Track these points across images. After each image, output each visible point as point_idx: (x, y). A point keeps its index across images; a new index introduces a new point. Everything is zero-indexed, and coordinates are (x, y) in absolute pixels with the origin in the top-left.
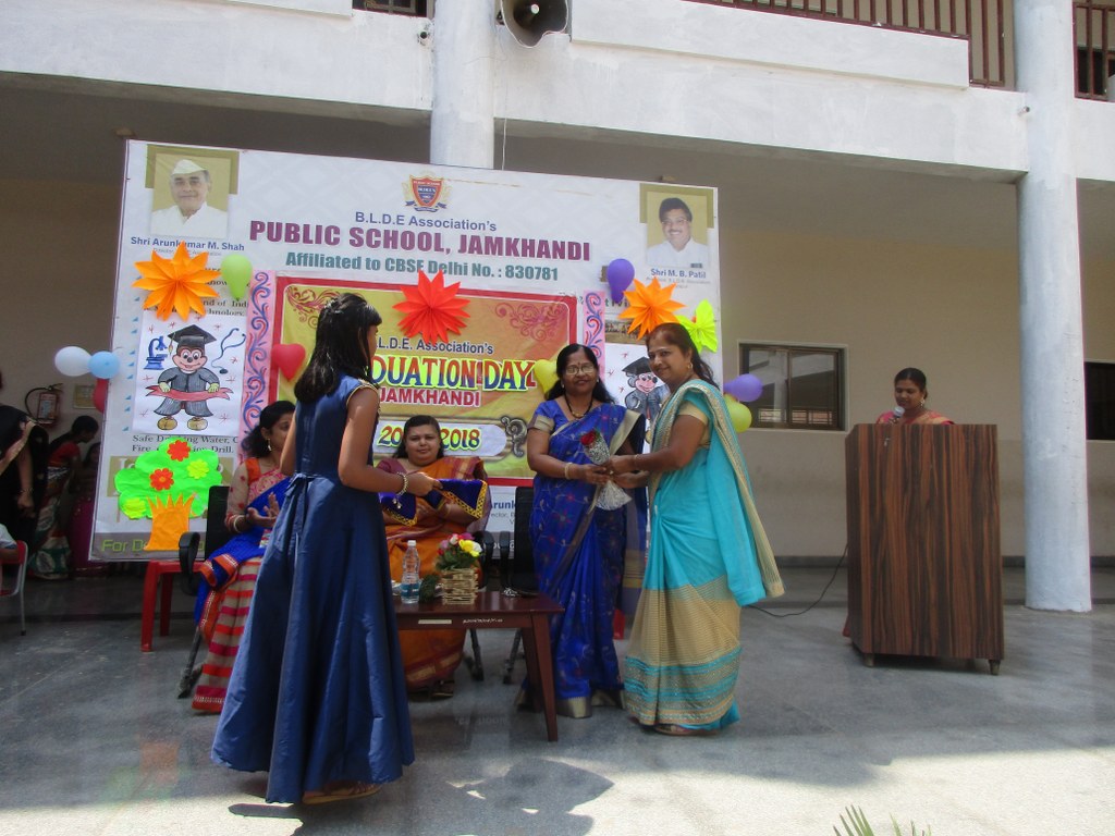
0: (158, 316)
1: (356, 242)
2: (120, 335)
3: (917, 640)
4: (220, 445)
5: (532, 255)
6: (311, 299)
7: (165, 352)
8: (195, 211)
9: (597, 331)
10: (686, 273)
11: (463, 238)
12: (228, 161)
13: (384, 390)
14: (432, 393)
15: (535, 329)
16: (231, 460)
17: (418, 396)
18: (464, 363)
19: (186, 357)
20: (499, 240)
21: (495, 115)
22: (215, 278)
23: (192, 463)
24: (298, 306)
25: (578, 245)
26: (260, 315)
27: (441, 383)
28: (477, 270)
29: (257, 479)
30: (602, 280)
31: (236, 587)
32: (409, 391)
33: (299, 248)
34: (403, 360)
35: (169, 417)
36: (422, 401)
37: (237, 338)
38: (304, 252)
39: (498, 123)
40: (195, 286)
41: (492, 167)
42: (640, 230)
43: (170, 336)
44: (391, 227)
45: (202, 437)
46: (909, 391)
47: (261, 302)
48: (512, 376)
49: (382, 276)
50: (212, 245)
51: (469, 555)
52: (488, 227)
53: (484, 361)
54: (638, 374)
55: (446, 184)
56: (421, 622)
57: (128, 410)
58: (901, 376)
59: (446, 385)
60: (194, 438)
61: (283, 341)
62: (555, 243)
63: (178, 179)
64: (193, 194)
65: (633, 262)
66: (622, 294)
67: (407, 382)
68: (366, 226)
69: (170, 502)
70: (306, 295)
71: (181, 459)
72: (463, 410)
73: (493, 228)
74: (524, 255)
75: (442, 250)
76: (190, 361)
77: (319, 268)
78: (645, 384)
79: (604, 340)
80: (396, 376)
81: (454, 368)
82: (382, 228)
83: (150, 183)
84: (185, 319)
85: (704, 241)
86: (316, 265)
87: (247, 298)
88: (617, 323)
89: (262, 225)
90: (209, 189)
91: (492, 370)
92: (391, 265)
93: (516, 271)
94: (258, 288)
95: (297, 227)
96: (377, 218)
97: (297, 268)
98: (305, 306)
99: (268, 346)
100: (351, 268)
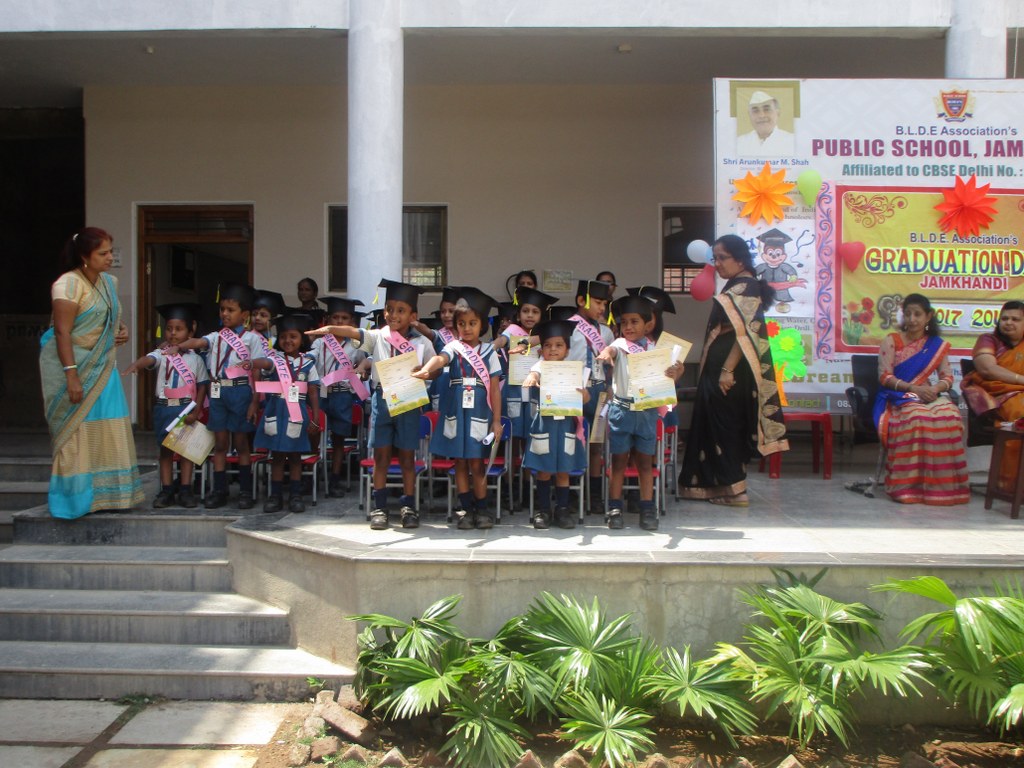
1: (898, 152)
4: (801, 325)
6: (864, 203)
8: (769, 135)
11: (988, 143)
12: (791, 90)
13: (926, 278)
14: (966, 280)
16: (810, 336)
17: (955, 282)
18: (993, 253)
19: (771, 254)
20: (1020, 143)
21: (1008, 26)
22: (795, 190)
23: (782, 339)
24: (853, 210)
26: (826, 218)
27: (974, 271)
28: (1001, 171)
32: (948, 278)
33: (852, 160)
34: (941, 252)
36: (959, 286)
37: (808, 238)
38: (856, 164)
39: (1011, 33)
40: (775, 196)
41: (1005, 75)
43: (758, 238)
44: (926, 138)
45: (787, 318)
49: (921, 181)
50: (784, 162)
52: (1009, 132)
53: (1010, 251)
55: (971, 95)
59: (979, 272)
60: (781, 319)
61: (843, 240)
63: (755, 108)
64: (766, 119)
67: (946, 271)
68: (905, 138)
70: (859, 200)
72: (994, 293)
73: (1014, 132)
75: (970, 155)
76: (774, 257)
77: (868, 177)
80: (937, 266)
81: (985, 257)
82: (918, 139)
83: (734, 113)
86: (866, 174)
87: (812, 201)
89: (821, 142)
90: (779, 115)
91: (1017, 257)
92: (927, 171)
94: (823, 195)
95: (849, 143)
96: (914, 130)
97: (851, 177)
98: (859, 209)
99: (833, 244)
100: (894, 175)
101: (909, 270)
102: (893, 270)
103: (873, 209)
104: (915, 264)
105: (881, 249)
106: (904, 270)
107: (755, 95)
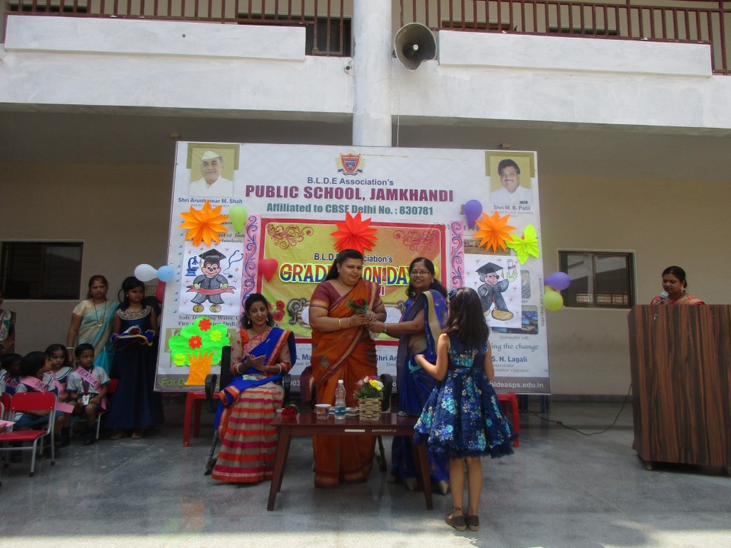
0: (193, 244)
1: (308, 196)
2: (172, 256)
3: (683, 452)
4: (228, 321)
5: (416, 199)
6: (281, 231)
7: (197, 265)
8: (215, 181)
9: (459, 247)
10: (517, 207)
11: (373, 190)
12: (233, 150)
15: (419, 246)
18: (375, 268)
19: (209, 268)
20: (395, 191)
21: (392, 114)
22: (226, 220)
23: (213, 332)
24: (274, 236)
25: (445, 192)
26: (252, 242)
28: (382, 210)
29: (247, 342)
30: (461, 214)
31: (238, 406)
33: (275, 200)
35: (199, 304)
37: (238, 256)
38: (277, 203)
39: (394, 118)
40: (215, 226)
41: (390, 144)
42: (486, 181)
43: (200, 256)
44: (329, 186)
46: (672, 282)
47: (252, 234)
48: (404, 276)
49: (323, 216)
50: (224, 201)
51: (375, 389)
52: (388, 183)
53: (387, 267)
54: (486, 273)
55: (362, 157)
56: (346, 431)
57: (176, 300)
58: (667, 272)
60: (213, 317)
61: (265, 257)
62: (431, 191)
63: (205, 162)
64: (213, 171)
65: (481, 201)
66: (475, 223)
68: (314, 186)
69: (200, 356)
70: (278, 229)
71: (206, 330)
73: (392, 183)
74: (411, 199)
75: (360, 198)
76: (211, 270)
77: (283, 212)
78: (491, 280)
79: (463, 251)
81: (368, 271)
82: (323, 186)
83: (189, 166)
84: (209, 246)
85: (528, 186)
87: (244, 232)
88: (472, 241)
89: (253, 187)
90: (223, 168)
91: (392, 272)
92: (329, 209)
93: (406, 210)
94: (251, 225)
95: (273, 188)
96: (321, 180)
97: (273, 212)
98: (277, 235)
99: (256, 260)
100: (305, 212)
101: (312, 280)
102: (300, 280)
103: (288, 236)
104: (317, 276)
105: (292, 265)
106: (309, 280)
107: (206, 154)
